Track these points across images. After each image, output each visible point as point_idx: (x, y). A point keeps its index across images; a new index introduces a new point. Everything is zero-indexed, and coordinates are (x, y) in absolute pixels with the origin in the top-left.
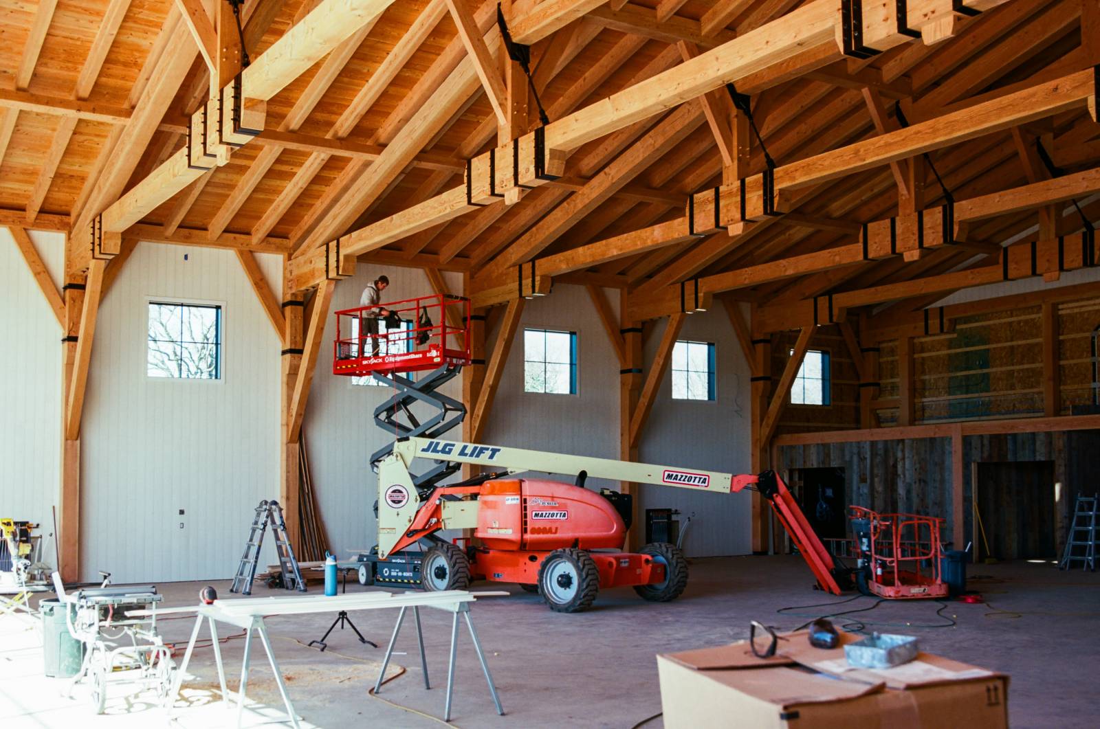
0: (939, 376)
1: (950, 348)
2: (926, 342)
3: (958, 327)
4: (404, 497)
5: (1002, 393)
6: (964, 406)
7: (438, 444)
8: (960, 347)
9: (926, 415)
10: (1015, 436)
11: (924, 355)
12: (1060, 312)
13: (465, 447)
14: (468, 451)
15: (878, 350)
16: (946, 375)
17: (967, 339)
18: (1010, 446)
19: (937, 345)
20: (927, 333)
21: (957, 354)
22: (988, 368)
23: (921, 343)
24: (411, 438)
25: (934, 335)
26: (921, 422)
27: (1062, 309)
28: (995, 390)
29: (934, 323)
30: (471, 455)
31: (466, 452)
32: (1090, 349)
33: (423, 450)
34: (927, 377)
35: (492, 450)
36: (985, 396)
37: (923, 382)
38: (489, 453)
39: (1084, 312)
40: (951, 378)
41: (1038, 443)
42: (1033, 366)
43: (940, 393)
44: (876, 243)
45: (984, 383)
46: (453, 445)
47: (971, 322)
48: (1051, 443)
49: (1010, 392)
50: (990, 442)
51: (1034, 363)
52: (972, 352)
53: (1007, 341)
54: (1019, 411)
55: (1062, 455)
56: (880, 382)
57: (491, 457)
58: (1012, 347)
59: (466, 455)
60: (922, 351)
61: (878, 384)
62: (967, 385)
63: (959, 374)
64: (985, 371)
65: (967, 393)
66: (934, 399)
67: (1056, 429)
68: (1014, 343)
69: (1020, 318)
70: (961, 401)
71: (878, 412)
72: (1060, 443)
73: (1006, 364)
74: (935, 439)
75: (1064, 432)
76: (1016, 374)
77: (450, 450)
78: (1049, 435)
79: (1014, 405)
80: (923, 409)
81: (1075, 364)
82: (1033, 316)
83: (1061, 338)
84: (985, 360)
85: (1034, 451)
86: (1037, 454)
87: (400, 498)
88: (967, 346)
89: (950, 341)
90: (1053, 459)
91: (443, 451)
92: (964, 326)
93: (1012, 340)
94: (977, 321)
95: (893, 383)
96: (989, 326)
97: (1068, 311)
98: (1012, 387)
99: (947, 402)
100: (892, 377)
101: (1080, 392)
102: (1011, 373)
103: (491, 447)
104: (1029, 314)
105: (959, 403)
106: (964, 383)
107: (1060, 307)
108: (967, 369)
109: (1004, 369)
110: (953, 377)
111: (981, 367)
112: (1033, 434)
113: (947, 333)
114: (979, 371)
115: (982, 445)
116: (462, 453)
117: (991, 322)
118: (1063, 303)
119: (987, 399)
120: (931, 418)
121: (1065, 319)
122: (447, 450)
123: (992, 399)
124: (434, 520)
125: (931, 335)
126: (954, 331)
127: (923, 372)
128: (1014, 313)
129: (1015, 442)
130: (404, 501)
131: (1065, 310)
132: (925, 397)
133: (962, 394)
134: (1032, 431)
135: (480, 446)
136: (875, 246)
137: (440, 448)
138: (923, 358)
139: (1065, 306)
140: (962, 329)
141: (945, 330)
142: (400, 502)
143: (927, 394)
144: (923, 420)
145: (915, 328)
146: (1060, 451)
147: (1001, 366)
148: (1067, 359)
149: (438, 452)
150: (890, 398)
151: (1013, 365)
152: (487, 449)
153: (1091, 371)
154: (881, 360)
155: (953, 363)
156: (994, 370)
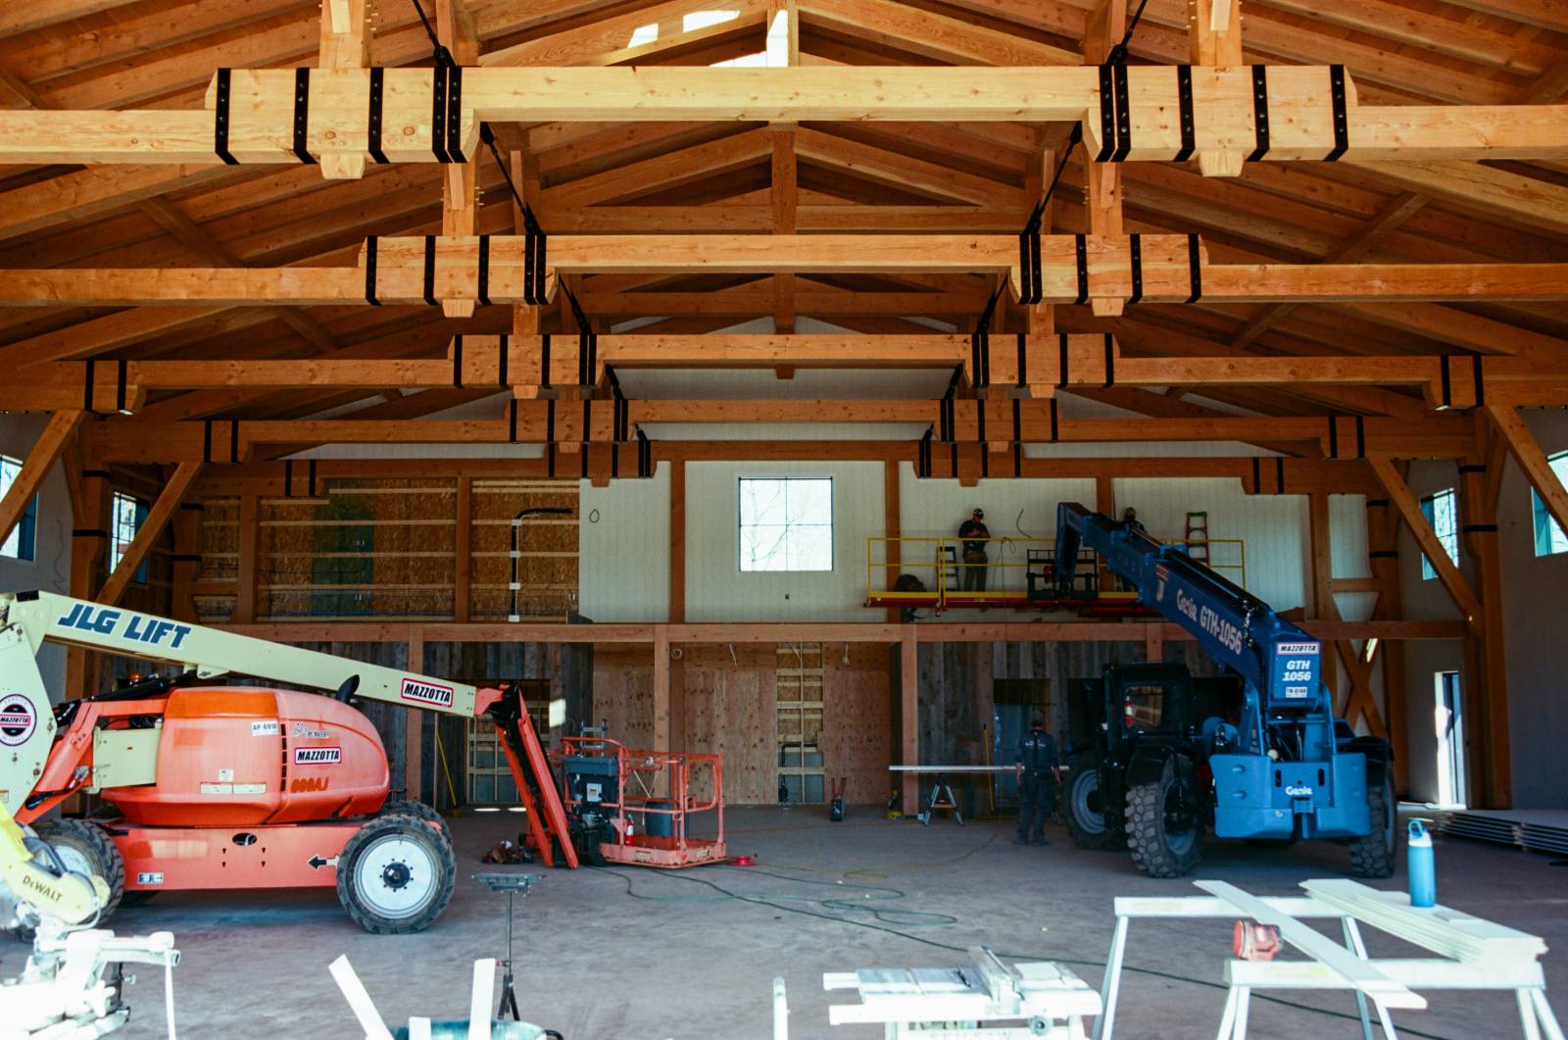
0: (297, 555)
1: (316, 518)
2: (279, 506)
3: (332, 491)
4: (27, 721)
5: (391, 586)
6: (335, 600)
7: (89, 610)
8: (332, 518)
9: (274, 609)
10: (497, 645)
11: (275, 523)
12: (474, 490)
13: (136, 621)
14: (141, 629)
15: (200, 507)
16: (308, 555)
17: (343, 508)
18: (490, 658)
19: (297, 513)
20: (288, 494)
21: (327, 528)
22: (372, 551)
23: (271, 506)
24: (41, 594)
25: (299, 498)
26: (266, 619)
27: (477, 487)
28: (380, 582)
29: (301, 481)
30: (145, 638)
31: (137, 631)
32: (510, 541)
33: (63, 622)
34: (277, 555)
35: (179, 629)
36: (364, 589)
37: (272, 561)
38: (172, 634)
39: (505, 494)
40: (315, 561)
41: (528, 656)
42: (436, 554)
43: (297, 579)
44: (474, 364)
45: (366, 571)
46: (116, 615)
47: (350, 487)
48: (545, 656)
49: (402, 586)
50: (463, 652)
51: (435, 550)
52: (349, 527)
53: (400, 518)
54: (414, 613)
55: (560, 673)
56: (203, 555)
57: (176, 644)
58: (408, 527)
59: (136, 636)
60: (273, 517)
61: (198, 558)
62: (340, 572)
63: (330, 555)
64: (368, 555)
65: (340, 582)
66: (289, 587)
67: (552, 639)
68: (411, 522)
69: (420, 490)
70: (330, 593)
71: (196, 598)
72: (556, 658)
73: (399, 549)
74: (380, 643)
75: (563, 644)
76: (411, 563)
77: (111, 625)
78: (542, 645)
79: (407, 603)
80: (271, 599)
81: (490, 558)
82: (438, 490)
83: (474, 522)
84: (370, 539)
85: (523, 666)
86: (527, 670)
87: (20, 724)
88: (343, 518)
89: (318, 508)
90: (548, 676)
91: (98, 627)
92: (339, 491)
93: (408, 518)
94: (358, 487)
95: (223, 559)
96: (376, 496)
97: (485, 490)
98: (406, 580)
99: (310, 593)
100: (221, 551)
101: (495, 593)
102: (404, 562)
103: (177, 623)
104: (434, 487)
105: (328, 596)
106: (336, 569)
107: (475, 483)
108: (341, 549)
109: (395, 554)
110: (319, 559)
111: (362, 549)
112: (522, 644)
113: (318, 497)
114: (359, 555)
115: (452, 656)
116: (131, 633)
117: (381, 491)
118: (478, 479)
119: (369, 593)
120: (282, 613)
121: (479, 499)
122: (104, 624)
123: (377, 593)
124: (84, 769)
125: (292, 497)
126: (325, 495)
127: (273, 548)
128: (413, 483)
129: (497, 655)
130: (29, 730)
131: (481, 487)
132: (273, 583)
133: (331, 583)
134: (522, 640)
135: (160, 620)
136: (473, 369)
137: (92, 619)
138: (273, 528)
139: (481, 483)
140: (336, 495)
141: (317, 493)
142: (20, 731)
143: (277, 578)
144: (270, 615)
145: (271, 484)
146: (556, 669)
147: (391, 550)
148: (481, 550)
149: (88, 627)
150: (217, 580)
151: (408, 551)
152: (170, 627)
153: (510, 569)
154: (206, 524)
155: (320, 539)
156: (382, 555)
